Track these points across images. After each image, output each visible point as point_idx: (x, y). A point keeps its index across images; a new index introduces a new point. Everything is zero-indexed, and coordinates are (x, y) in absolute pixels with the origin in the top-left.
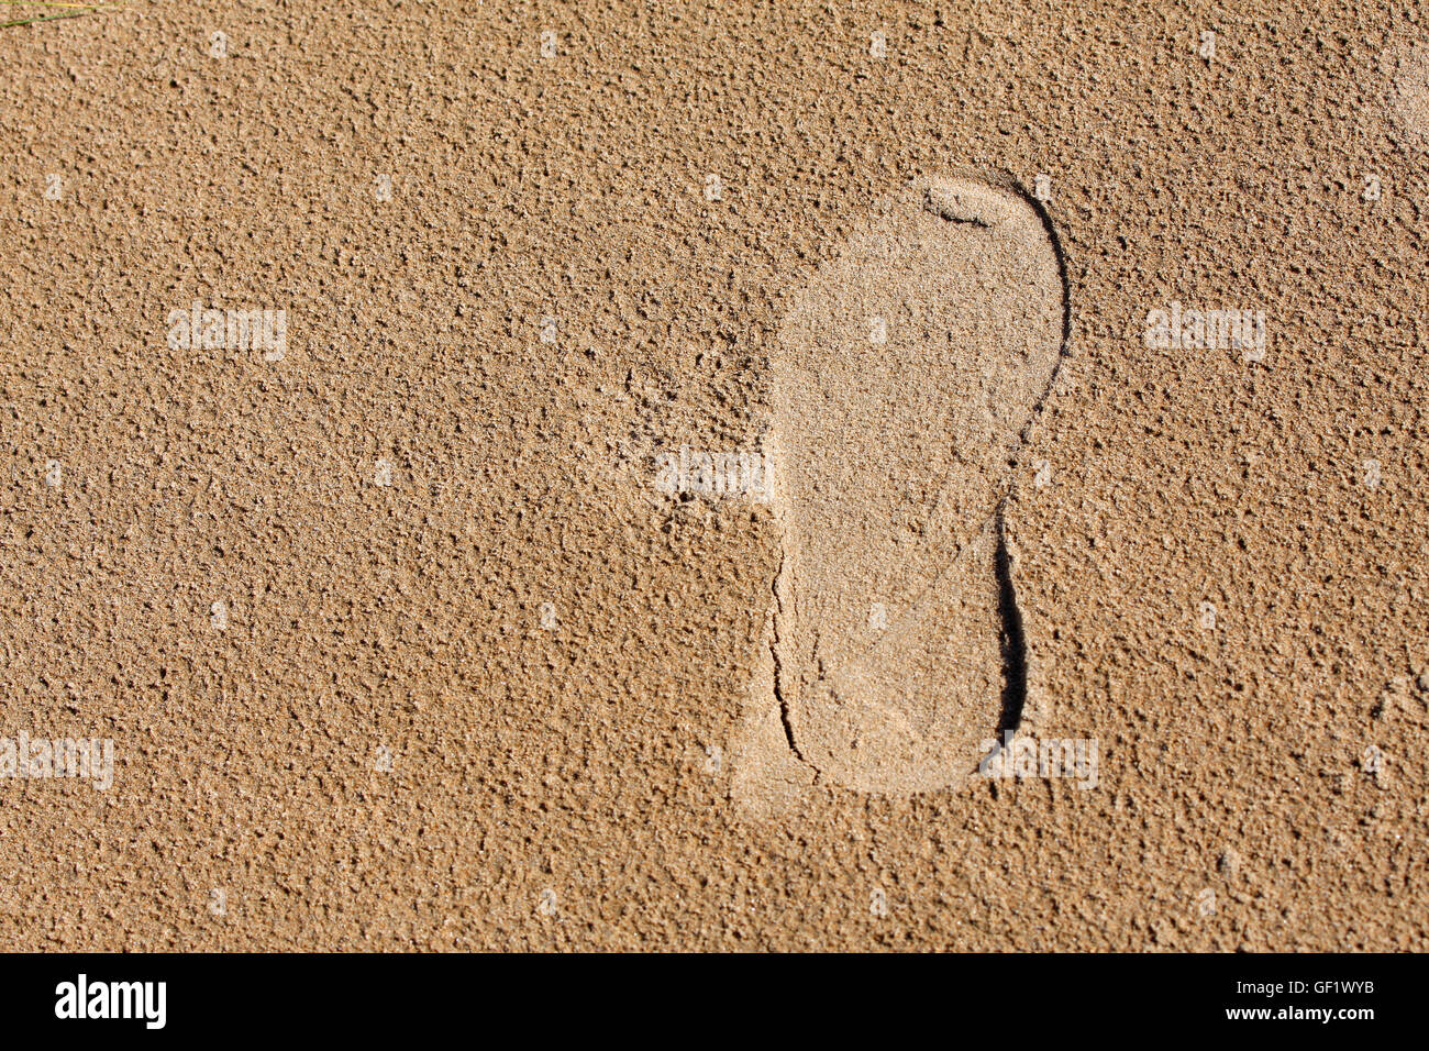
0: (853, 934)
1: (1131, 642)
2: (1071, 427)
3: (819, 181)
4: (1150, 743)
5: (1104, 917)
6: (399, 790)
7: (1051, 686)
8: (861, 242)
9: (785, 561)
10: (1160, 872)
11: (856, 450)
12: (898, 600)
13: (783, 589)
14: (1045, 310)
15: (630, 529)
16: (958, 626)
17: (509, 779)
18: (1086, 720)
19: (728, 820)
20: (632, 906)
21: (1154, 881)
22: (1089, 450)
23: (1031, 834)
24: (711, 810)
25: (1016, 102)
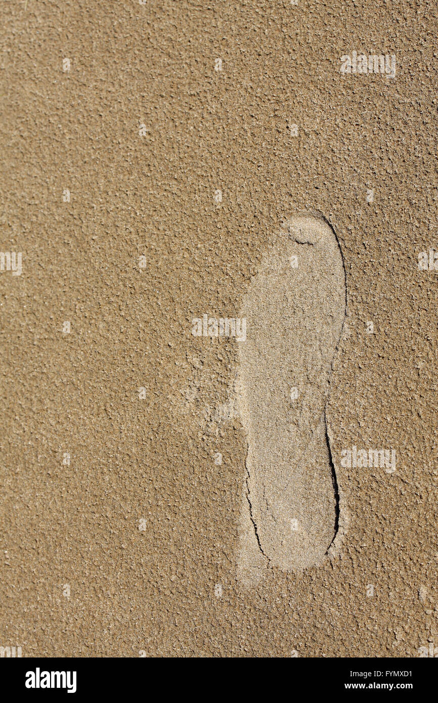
0: (286, 646)
1: (378, 478)
2: (349, 359)
3: (247, 230)
4: (389, 532)
5: (376, 628)
6: (121, 590)
7: (349, 506)
8: (266, 263)
9: (249, 449)
10: (396, 602)
11: (271, 383)
12: (292, 463)
13: (249, 465)
14: (339, 289)
15: (190, 441)
16: (315, 474)
17: (158, 579)
18: (363, 523)
19: (237, 591)
20: (206, 640)
21: (394, 607)
22: (357, 371)
23: (347, 587)
24: (230, 587)
25: (320, 169)
